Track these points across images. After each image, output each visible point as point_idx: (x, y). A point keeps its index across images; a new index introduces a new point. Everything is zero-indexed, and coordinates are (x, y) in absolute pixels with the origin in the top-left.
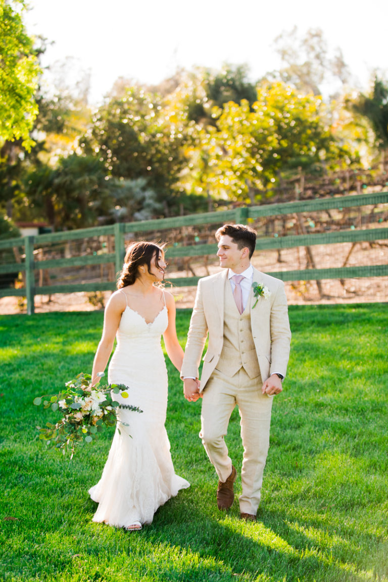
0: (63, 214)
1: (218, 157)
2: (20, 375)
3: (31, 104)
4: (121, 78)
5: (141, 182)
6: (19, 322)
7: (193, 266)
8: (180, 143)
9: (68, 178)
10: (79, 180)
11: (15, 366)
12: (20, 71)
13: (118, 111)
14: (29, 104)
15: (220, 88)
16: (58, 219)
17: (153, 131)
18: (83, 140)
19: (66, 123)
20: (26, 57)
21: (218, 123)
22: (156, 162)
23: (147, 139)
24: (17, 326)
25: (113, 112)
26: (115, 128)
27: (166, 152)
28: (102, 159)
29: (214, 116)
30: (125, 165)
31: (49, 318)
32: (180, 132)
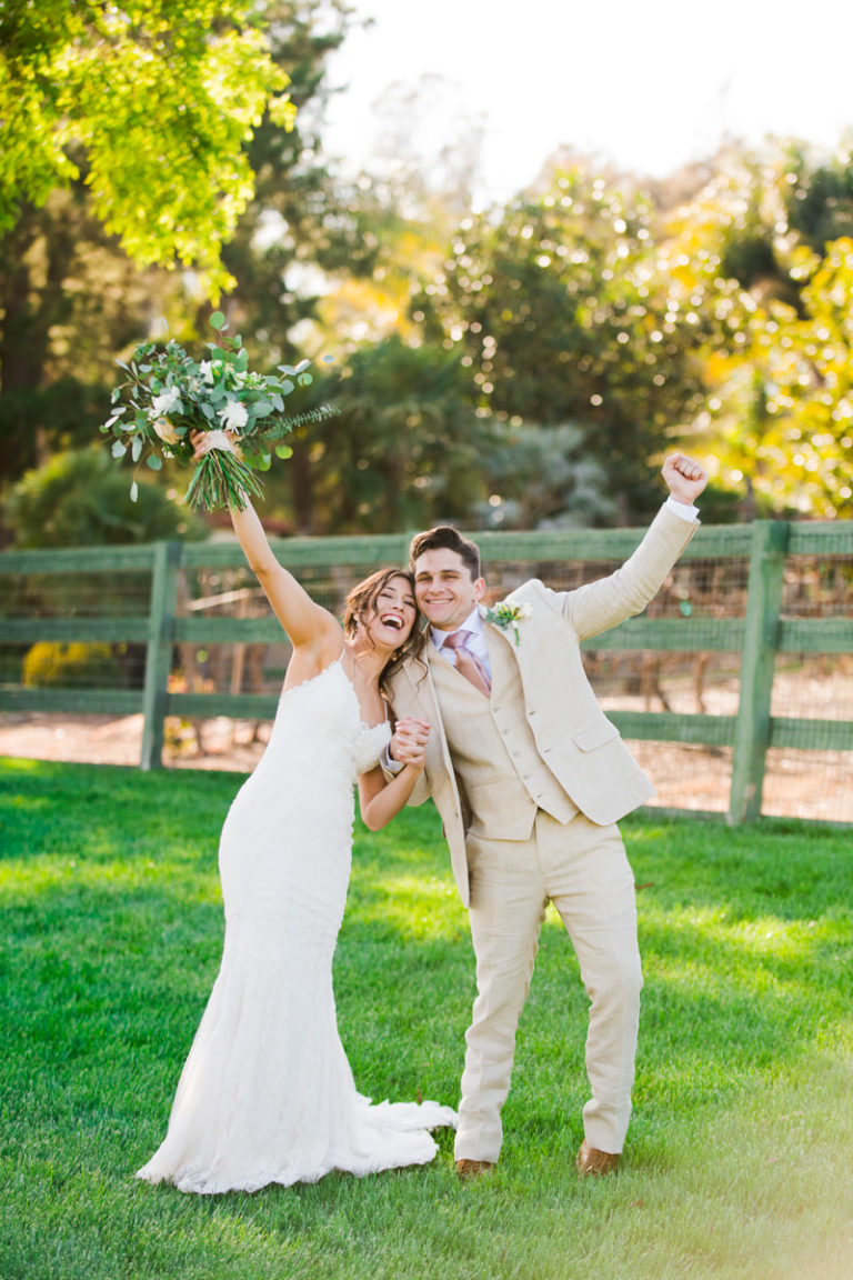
0: (337, 502)
1: (796, 391)
2: (46, 946)
3: (236, 166)
4: (565, 148)
5: (569, 435)
6: (99, 788)
7: (666, 684)
8: (691, 338)
9: (361, 403)
10: (390, 412)
11: (43, 916)
12: (214, 70)
13: (527, 233)
14: (229, 167)
15: (825, 198)
16: (323, 515)
17: (618, 300)
18: (422, 301)
19: (385, 253)
20: (234, 33)
21: (806, 295)
22: (619, 385)
23: (601, 318)
24: (92, 798)
25: (512, 232)
26: (513, 278)
27: (651, 359)
28: (467, 362)
29: (797, 274)
30: (530, 383)
31: (190, 787)
32: (696, 309)
